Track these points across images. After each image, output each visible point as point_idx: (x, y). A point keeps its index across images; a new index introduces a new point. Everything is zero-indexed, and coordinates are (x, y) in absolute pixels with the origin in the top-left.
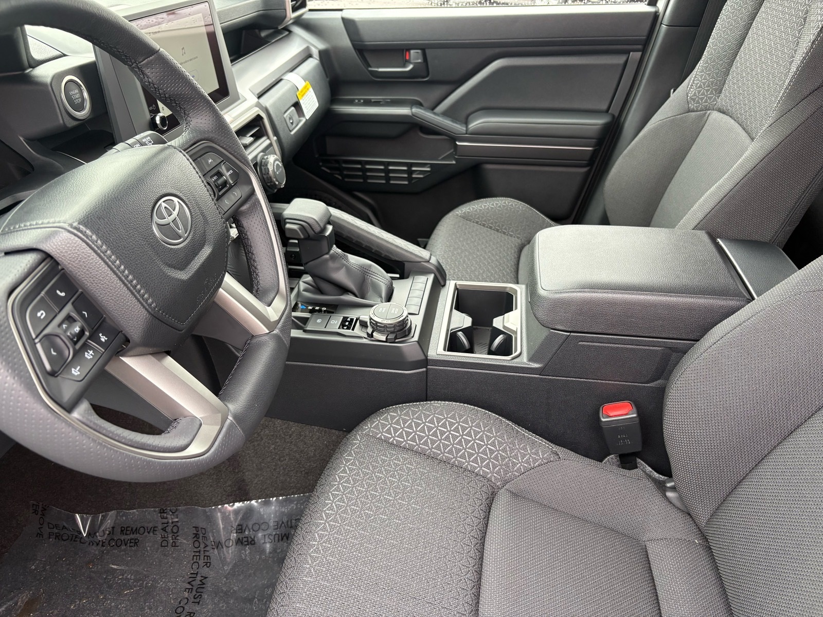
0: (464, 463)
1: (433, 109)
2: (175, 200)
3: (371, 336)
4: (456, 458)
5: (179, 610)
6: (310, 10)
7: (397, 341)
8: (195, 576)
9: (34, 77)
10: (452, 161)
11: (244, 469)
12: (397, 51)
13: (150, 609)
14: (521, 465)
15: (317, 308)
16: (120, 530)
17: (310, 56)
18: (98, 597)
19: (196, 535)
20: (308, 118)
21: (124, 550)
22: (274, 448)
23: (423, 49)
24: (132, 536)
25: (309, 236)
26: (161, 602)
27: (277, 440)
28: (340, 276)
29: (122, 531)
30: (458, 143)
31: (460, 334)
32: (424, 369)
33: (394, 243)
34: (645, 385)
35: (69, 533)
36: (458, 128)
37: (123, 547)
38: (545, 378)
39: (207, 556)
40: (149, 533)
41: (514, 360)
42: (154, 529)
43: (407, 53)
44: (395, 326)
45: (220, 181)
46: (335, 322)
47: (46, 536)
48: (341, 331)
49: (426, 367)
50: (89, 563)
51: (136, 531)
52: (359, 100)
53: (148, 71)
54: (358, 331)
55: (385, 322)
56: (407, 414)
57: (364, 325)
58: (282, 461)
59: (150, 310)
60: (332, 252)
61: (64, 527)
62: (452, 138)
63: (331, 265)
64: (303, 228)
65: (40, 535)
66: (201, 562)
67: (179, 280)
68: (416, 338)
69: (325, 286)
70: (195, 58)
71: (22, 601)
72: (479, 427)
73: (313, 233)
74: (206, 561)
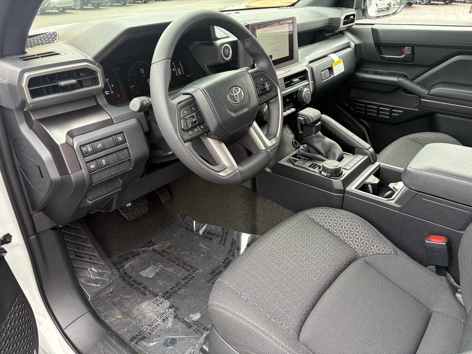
0: (346, 240)
1: (412, 80)
2: (239, 89)
3: (320, 172)
4: (343, 237)
5: (217, 268)
6: (356, 24)
7: (332, 177)
8: (227, 258)
9: (215, 44)
10: (417, 109)
11: (257, 221)
12: (398, 47)
13: (208, 264)
14: (375, 250)
15: (304, 158)
16: (207, 232)
17: (349, 47)
18: (192, 253)
19: (232, 243)
20: (335, 75)
21: (206, 241)
22: (271, 215)
23: (413, 47)
24: (210, 236)
25: (307, 124)
26: (212, 263)
27: (273, 212)
28: (318, 146)
29: (208, 233)
30: (422, 100)
31: (370, 186)
32: (342, 195)
33: (352, 137)
34: (458, 231)
35: (190, 228)
36: (424, 91)
37: (206, 239)
38: (402, 214)
39: (234, 252)
40: (216, 236)
41: (388, 201)
42: (218, 236)
43: (404, 48)
44: (332, 170)
45: (263, 88)
46: (308, 164)
47: (182, 226)
48: (309, 168)
49: (344, 194)
50: (193, 241)
51: (212, 234)
52: (372, 71)
53: (246, 43)
54: (317, 170)
55: (328, 167)
56: (326, 211)
57: (320, 167)
58: (273, 222)
59: (218, 122)
60: (317, 134)
61: (189, 225)
62: (420, 96)
63: (315, 139)
64: (305, 120)
65: (181, 225)
66: (231, 254)
67: (232, 116)
68: (342, 179)
69: (311, 149)
70: (280, 42)
71: (168, 245)
72: (359, 227)
73: (309, 123)
74: (233, 254)
